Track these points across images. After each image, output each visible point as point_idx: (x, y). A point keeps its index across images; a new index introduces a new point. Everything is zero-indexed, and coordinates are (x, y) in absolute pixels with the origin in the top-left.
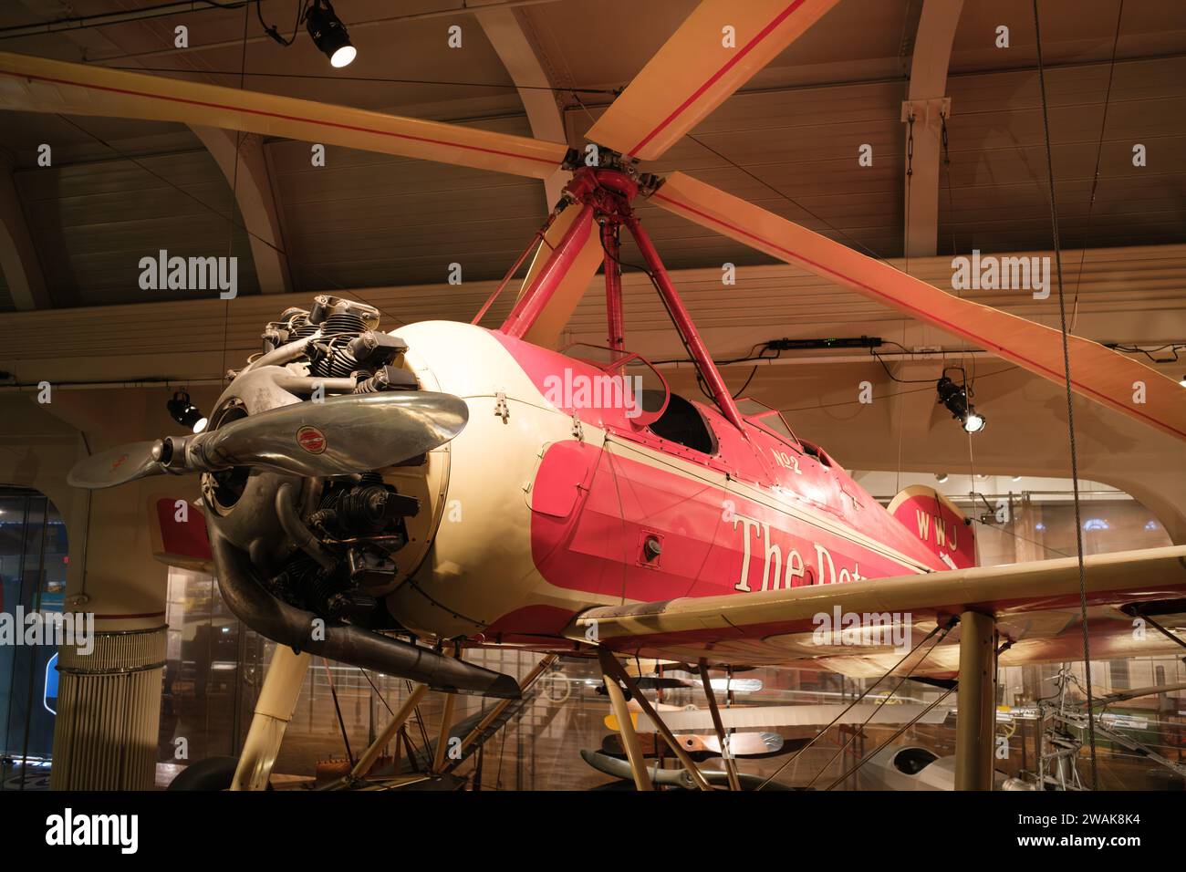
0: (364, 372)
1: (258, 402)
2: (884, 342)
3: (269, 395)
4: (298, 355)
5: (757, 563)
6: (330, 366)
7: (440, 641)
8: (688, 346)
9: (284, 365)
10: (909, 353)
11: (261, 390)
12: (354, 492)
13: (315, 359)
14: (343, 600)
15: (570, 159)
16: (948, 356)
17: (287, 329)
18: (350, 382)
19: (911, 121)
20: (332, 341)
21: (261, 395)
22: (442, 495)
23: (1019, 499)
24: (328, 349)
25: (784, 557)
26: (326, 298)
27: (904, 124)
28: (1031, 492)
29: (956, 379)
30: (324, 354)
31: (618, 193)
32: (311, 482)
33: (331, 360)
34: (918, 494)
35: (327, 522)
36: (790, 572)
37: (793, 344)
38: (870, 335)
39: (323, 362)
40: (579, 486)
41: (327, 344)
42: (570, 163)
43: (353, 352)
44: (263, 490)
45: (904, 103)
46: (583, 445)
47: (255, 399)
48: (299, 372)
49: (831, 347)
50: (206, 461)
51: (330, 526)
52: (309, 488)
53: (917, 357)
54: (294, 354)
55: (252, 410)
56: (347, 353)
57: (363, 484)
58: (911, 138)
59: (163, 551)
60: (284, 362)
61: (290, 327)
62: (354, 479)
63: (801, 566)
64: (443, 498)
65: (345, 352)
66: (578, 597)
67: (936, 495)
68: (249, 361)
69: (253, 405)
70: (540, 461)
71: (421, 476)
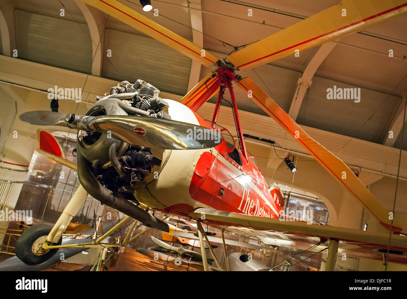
0: (152, 111)
1: (111, 110)
2: (275, 143)
3: (116, 109)
4: (127, 98)
5: (244, 202)
6: (141, 105)
7: (148, 208)
8: (238, 130)
9: (122, 100)
10: (281, 148)
11: (113, 106)
12: (140, 152)
13: (135, 101)
14: (125, 189)
15: (218, 63)
16: (291, 152)
17: (125, 88)
18: (147, 113)
19: (300, 84)
20: (144, 97)
21: (113, 108)
22: (166, 160)
23: (287, 193)
24: (142, 99)
25: (250, 201)
26: (142, 81)
27: (298, 84)
28: (291, 192)
29: (291, 159)
30: (140, 100)
31: (229, 78)
32: (124, 145)
33: (141, 103)
34: (276, 188)
35: (128, 160)
36: (251, 206)
37: (250, 137)
38: (272, 140)
39: (138, 103)
40: (208, 168)
41: (141, 97)
42: (217, 64)
43: (150, 103)
44: (106, 143)
45: (300, 79)
46: (212, 154)
47: (110, 109)
48: (128, 104)
49: (260, 140)
50: (88, 127)
51: (129, 162)
52: (123, 146)
53: (283, 149)
54: (126, 97)
55: (108, 113)
56: (148, 102)
57: (143, 150)
58: (299, 89)
59: (39, 148)
60: (122, 99)
61: (126, 87)
62: (141, 148)
63: (253, 205)
64: (166, 161)
65: (147, 102)
66: (198, 203)
67: (280, 190)
68: (105, 95)
69: (109, 111)
70: (200, 157)
71: (161, 152)
